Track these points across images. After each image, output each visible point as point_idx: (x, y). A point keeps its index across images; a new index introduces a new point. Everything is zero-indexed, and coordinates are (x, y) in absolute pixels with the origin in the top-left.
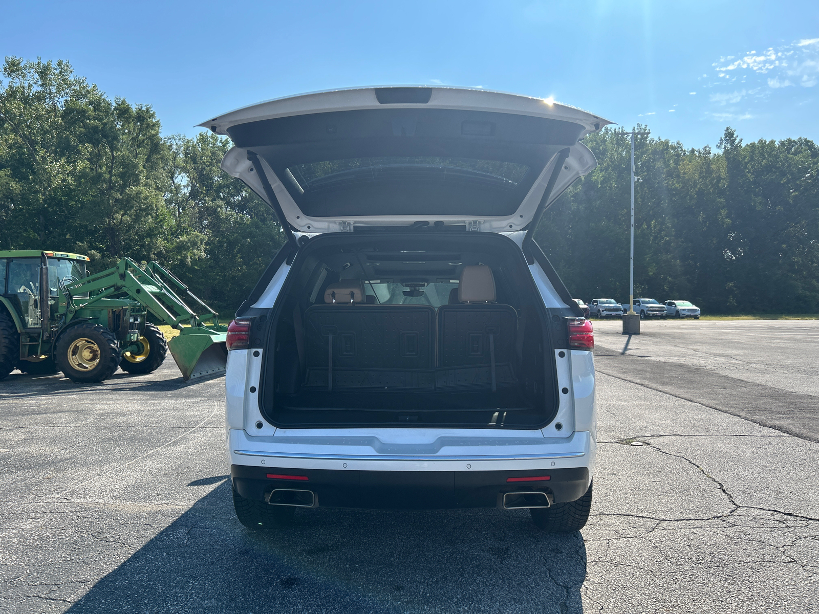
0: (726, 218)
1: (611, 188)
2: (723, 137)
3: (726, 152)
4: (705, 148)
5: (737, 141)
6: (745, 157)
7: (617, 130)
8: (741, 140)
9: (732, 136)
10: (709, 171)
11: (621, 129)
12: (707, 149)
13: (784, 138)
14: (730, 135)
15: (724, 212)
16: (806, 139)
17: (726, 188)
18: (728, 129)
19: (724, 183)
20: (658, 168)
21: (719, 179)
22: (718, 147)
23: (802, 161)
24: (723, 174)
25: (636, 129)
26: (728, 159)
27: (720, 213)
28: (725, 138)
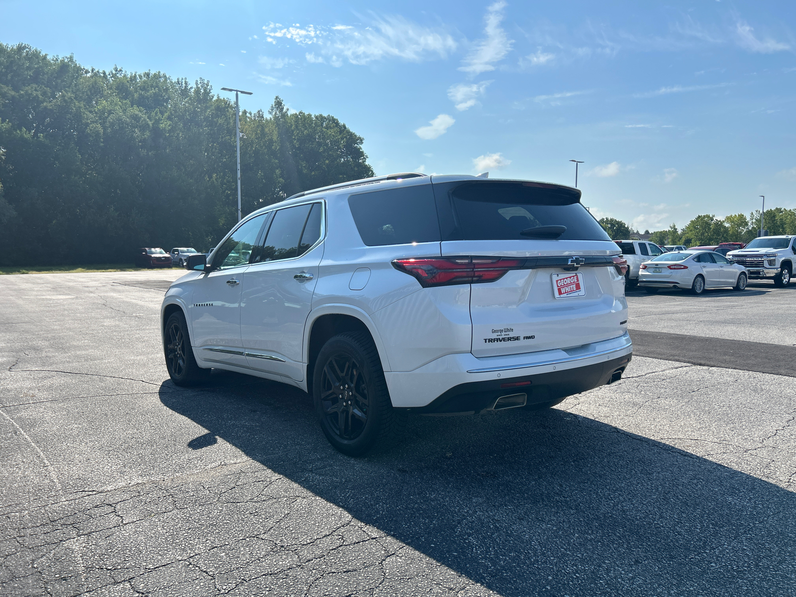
0: (280, 178)
1: (177, 137)
2: (274, 104)
3: (276, 118)
4: (259, 111)
5: (284, 110)
6: (292, 125)
7: (180, 80)
8: (288, 109)
9: (281, 105)
10: (263, 134)
11: (184, 80)
12: (261, 113)
13: (317, 114)
14: (279, 104)
15: (278, 171)
16: (333, 117)
17: (277, 151)
18: (277, 98)
19: (276, 147)
20: (220, 124)
21: (271, 141)
22: (270, 113)
23: (333, 135)
24: (275, 138)
25: (199, 83)
26: (278, 125)
27: (275, 173)
28: (275, 105)
